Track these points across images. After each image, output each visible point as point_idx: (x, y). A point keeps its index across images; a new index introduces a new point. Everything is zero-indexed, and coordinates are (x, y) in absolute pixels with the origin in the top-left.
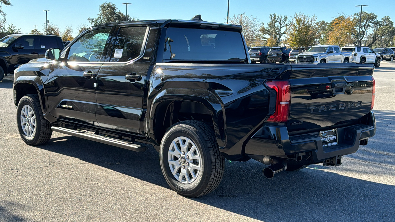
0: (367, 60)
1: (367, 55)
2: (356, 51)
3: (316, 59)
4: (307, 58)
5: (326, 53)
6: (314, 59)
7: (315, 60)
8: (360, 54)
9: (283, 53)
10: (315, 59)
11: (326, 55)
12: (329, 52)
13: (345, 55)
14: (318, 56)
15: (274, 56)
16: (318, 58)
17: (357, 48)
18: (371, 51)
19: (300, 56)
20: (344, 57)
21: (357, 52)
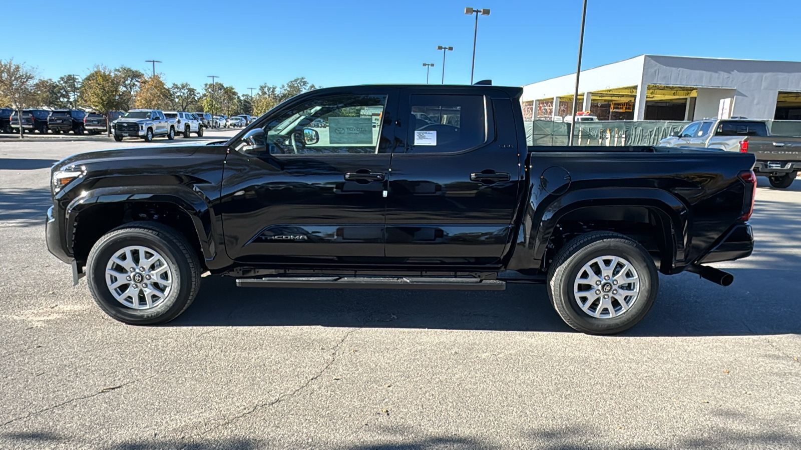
0: (191, 128)
1: (190, 123)
2: (178, 118)
3: (142, 127)
4: (128, 126)
5: (151, 119)
6: (138, 127)
7: (140, 129)
8: (184, 121)
9: (72, 119)
10: (140, 127)
11: (152, 122)
12: (154, 118)
13: (170, 122)
14: (143, 124)
15: (58, 122)
16: (144, 125)
17: (180, 114)
18: (192, 118)
19: (118, 122)
20: (170, 124)
21: (180, 119)
